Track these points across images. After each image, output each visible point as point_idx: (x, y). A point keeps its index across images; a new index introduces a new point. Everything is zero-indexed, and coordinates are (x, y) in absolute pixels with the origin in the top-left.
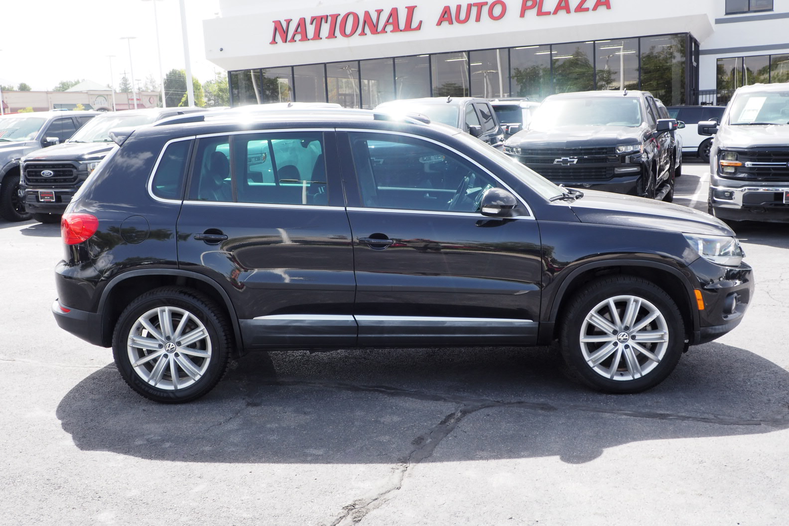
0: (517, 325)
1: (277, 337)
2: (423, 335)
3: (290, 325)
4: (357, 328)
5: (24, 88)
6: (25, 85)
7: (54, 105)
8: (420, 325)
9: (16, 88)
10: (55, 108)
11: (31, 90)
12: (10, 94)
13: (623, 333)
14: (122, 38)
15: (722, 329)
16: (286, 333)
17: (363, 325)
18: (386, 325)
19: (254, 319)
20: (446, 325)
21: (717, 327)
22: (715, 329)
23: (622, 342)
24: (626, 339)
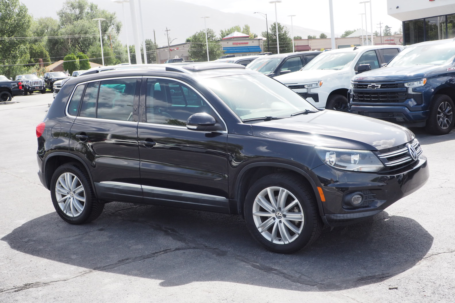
0: (217, 199)
1: (118, 195)
2: (172, 201)
3: (114, 187)
4: (142, 192)
5: (323, 37)
6: (324, 34)
7: (338, 46)
8: (170, 194)
9: (318, 37)
10: (338, 48)
11: (327, 38)
12: (313, 41)
13: (278, 212)
14: (361, 3)
15: (343, 216)
16: (113, 192)
17: (145, 191)
18: (155, 192)
19: (100, 182)
20: (183, 196)
21: (338, 215)
22: (337, 216)
23: (278, 218)
24: (281, 216)
